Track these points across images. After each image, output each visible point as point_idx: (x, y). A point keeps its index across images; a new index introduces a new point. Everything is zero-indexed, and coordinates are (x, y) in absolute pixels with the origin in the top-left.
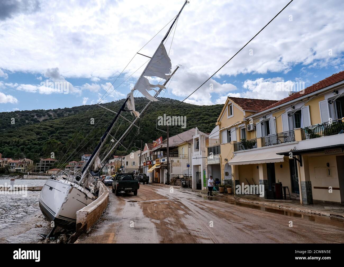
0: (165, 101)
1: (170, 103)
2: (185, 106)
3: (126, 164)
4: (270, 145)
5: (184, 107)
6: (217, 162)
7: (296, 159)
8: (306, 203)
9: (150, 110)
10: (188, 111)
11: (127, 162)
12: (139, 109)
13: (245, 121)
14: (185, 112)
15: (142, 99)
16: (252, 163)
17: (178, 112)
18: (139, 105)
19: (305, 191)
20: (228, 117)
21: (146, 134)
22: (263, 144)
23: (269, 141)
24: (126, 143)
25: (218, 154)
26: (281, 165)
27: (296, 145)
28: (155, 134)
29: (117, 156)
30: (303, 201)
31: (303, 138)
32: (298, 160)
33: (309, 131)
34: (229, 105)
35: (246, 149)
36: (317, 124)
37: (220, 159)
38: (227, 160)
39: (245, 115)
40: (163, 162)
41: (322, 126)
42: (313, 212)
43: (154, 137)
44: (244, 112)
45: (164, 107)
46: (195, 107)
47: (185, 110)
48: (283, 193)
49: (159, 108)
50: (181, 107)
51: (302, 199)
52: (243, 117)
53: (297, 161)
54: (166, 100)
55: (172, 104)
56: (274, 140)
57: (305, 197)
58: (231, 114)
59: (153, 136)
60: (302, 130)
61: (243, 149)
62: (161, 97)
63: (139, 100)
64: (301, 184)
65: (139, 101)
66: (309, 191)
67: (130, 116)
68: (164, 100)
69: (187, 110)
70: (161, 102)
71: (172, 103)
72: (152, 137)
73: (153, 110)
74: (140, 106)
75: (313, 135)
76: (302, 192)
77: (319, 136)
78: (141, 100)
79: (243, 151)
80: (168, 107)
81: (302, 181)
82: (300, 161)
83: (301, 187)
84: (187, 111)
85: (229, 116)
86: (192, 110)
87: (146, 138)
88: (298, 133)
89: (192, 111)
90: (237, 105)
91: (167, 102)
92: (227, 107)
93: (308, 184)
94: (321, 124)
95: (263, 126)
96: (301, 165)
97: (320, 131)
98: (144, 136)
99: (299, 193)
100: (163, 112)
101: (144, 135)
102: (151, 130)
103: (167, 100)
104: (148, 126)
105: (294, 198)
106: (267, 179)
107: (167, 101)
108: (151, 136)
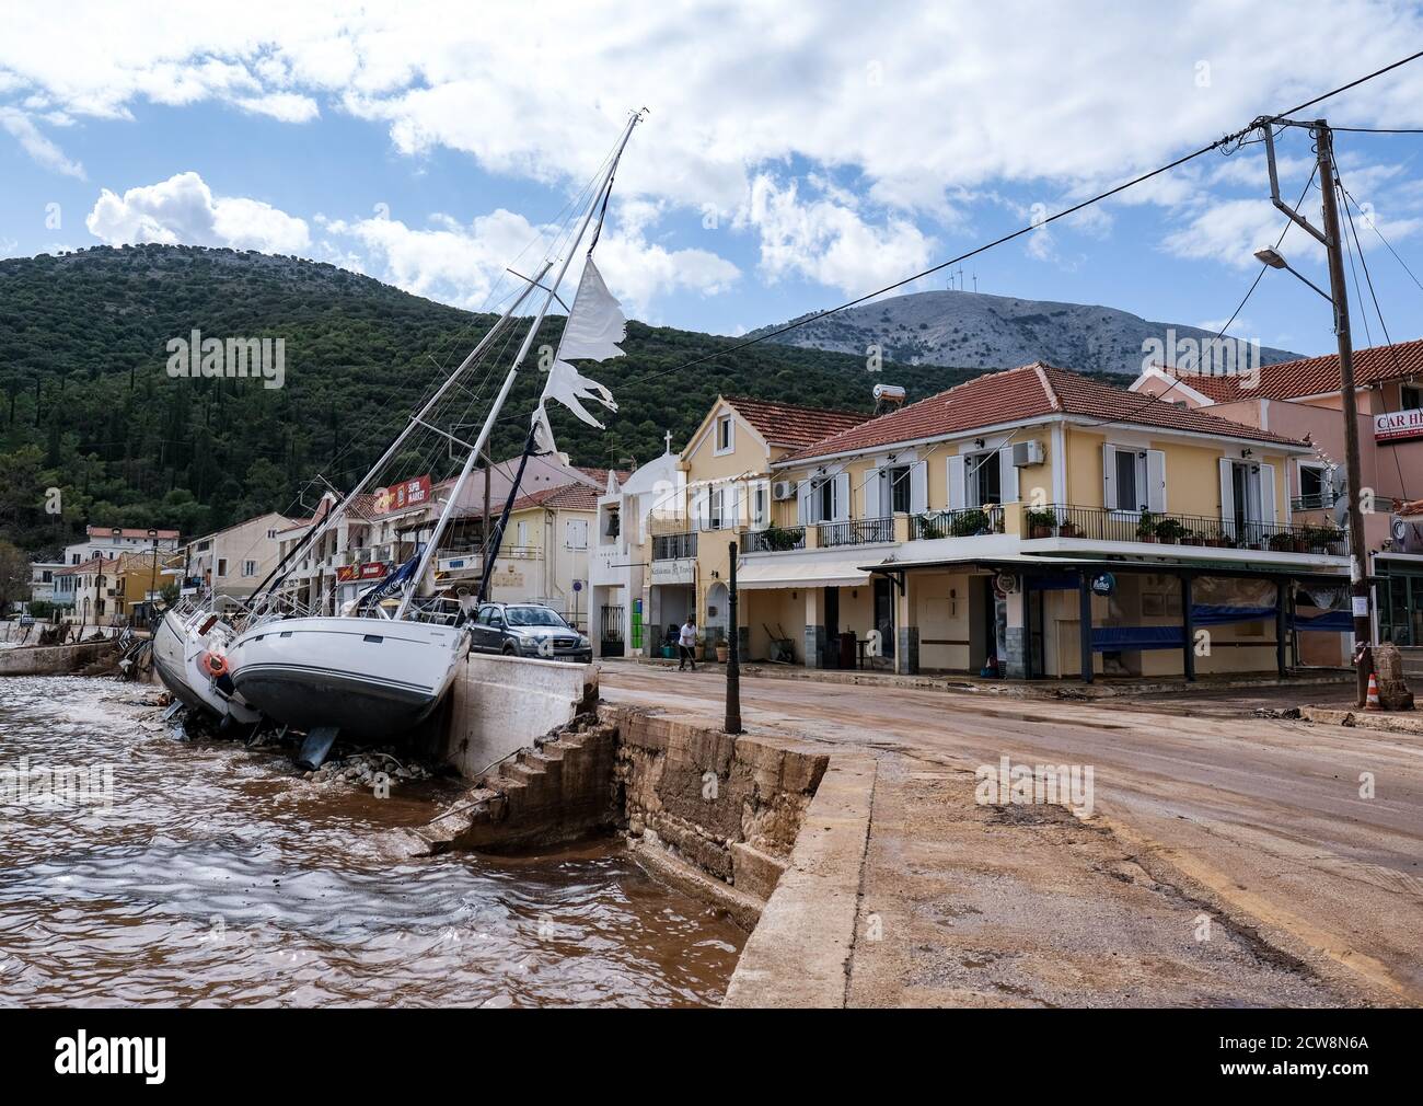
0: (311, 278)
1: (334, 288)
2: (411, 311)
3: (215, 569)
4: (838, 544)
5: (406, 315)
6: (686, 578)
7: (893, 580)
8: (907, 671)
9: (241, 315)
10: (425, 335)
11: (222, 564)
12: (183, 304)
13: (770, 471)
14: (411, 342)
15: (198, 256)
16: (794, 586)
17: (378, 338)
18: (183, 287)
19: (906, 647)
20: (717, 453)
21: (238, 433)
22: (822, 543)
23: (836, 535)
24: (143, 471)
25: (687, 556)
26: (855, 592)
27: (896, 551)
28: (280, 435)
29: (105, 531)
30: (900, 668)
31: (912, 537)
32: (897, 582)
33: (924, 523)
34: (720, 418)
35: (774, 549)
36: (940, 511)
37: (696, 571)
38: (717, 576)
39: (768, 456)
40: (449, 569)
41: (948, 515)
42: (919, 682)
43: (271, 446)
44: (768, 447)
45: (310, 305)
46: (451, 317)
47: (409, 328)
48: (858, 655)
49: (286, 308)
50: (389, 315)
51: (900, 663)
52: (766, 464)
53: (895, 585)
54: (317, 274)
55: (346, 294)
56: (846, 535)
57: (906, 659)
58: (726, 445)
59: (270, 443)
60: (910, 519)
61: (767, 549)
62: (294, 258)
63: (181, 257)
64: (899, 633)
65: (182, 263)
66: (913, 647)
67: (139, 337)
68: (308, 273)
69: (418, 329)
70: (292, 280)
71: (347, 288)
72: (265, 448)
73: (257, 315)
74: (191, 291)
75: (932, 534)
76: (899, 651)
77: (943, 536)
78: (191, 259)
79: (767, 553)
80: (328, 308)
81: (902, 626)
82: (902, 585)
83: (900, 639)
84: (419, 334)
85: (718, 449)
86: (444, 334)
87: (235, 450)
88: (901, 524)
89: (442, 340)
90: (748, 424)
91: (320, 281)
92: (715, 423)
93: (913, 632)
94: (946, 511)
95: (816, 492)
96: (903, 594)
97: (944, 525)
98: (227, 440)
99: (894, 657)
100: (309, 332)
101: (226, 435)
102: (261, 417)
103: (323, 272)
104: (243, 395)
105: (879, 666)
106: (823, 624)
107: (323, 277)
108: (263, 444)
